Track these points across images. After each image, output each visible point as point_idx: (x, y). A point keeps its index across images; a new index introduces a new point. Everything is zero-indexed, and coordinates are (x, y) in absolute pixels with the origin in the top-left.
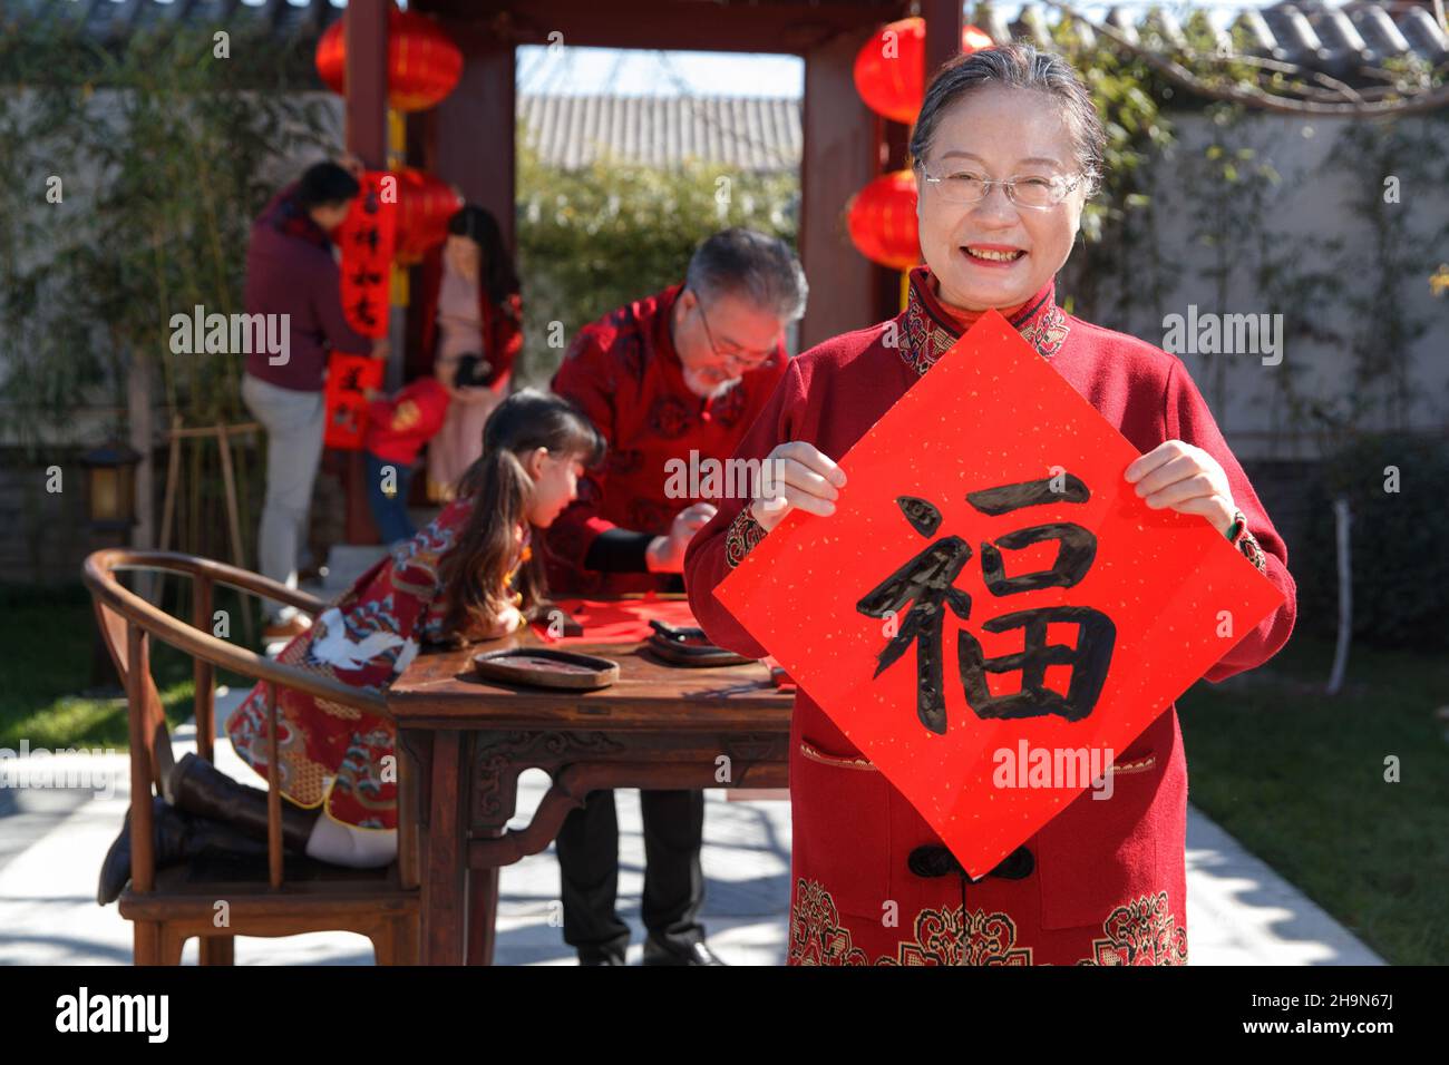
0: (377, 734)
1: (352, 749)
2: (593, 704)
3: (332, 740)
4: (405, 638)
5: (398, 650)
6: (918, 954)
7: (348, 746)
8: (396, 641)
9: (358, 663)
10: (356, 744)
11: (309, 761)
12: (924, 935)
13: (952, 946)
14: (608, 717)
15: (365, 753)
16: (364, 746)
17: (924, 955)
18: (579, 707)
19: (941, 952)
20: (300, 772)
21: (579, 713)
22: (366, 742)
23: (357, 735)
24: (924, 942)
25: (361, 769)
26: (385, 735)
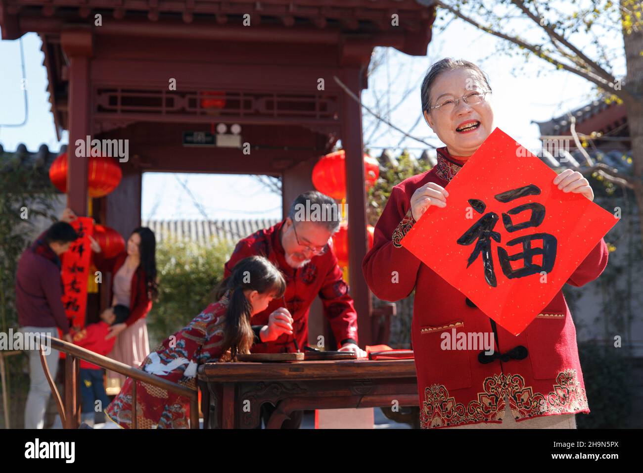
0: (176, 406)
1: (164, 412)
2: (296, 367)
3: (155, 409)
4: (190, 360)
5: (186, 365)
6: (486, 397)
7: (163, 411)
8: (185, 361)
9: (166, 372)
10: (166, 410)
11: (145, 418)
12: (488, 388)
13: (500, 389)
14: (303, 373)
15: (170, 415)
16: (170, 412)
17: (489, 396)
18: (290, 368)
19: (496, 393)
20: (141, 424)
21: (290, 371)
22: (171, 410)
23: (167, 406)
24: (489, 392)
25: (168, 423)
26: (179, 406)
